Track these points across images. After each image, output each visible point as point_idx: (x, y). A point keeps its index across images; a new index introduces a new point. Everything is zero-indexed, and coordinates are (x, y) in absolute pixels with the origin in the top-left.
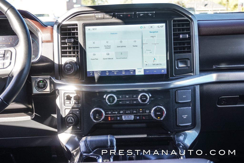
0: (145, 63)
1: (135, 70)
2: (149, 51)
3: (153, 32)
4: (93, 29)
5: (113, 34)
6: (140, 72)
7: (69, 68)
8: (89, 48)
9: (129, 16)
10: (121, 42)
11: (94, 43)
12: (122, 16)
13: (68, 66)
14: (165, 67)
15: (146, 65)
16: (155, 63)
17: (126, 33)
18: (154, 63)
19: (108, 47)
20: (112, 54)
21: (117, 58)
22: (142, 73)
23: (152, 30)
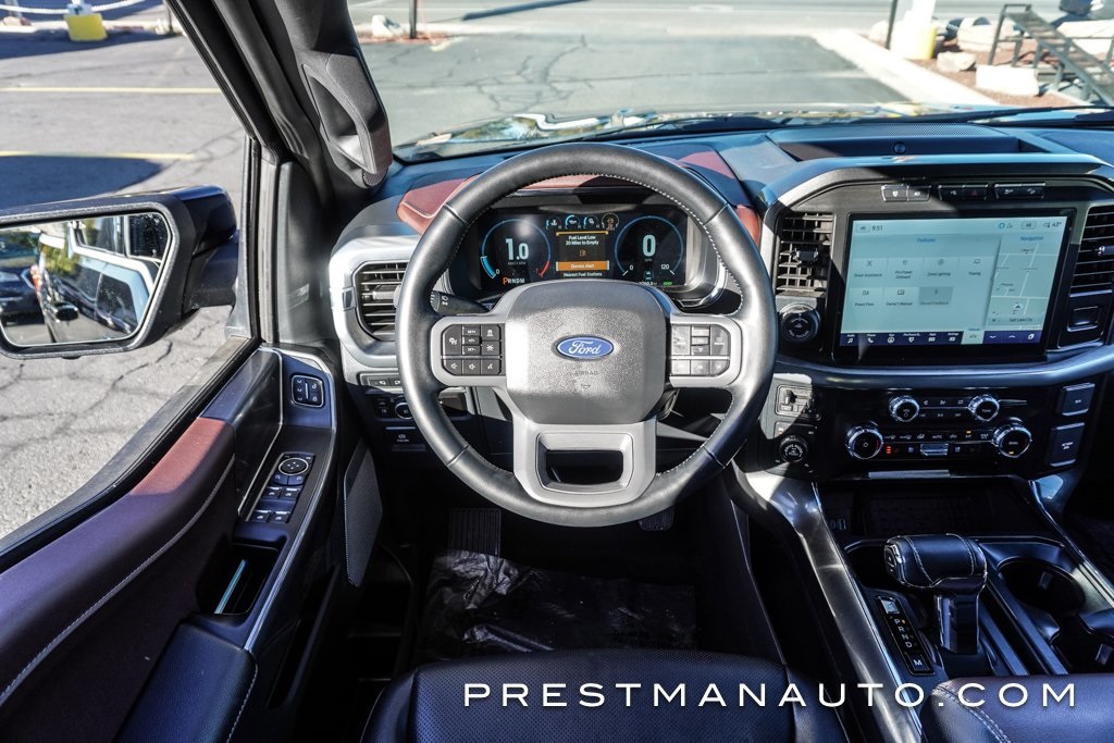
0: (991, 316)
1: (961, 333)
2: (1008, 288)
3: (1031, 239)
4: (874, 228)
5: (925, 240)
6: (974, 337)
7: (799, 326)
8: (856, 275)
9: (975, 193)
10: (941, 262)
11: (870, 263)
12: (954, 193)
13: (797, 322)
14: (1040, 327)
15: (994, 320)
16: (1017, 316)
17: (956, 238)
18: (1013, 317)
19: (903, 275)
20: (912, 292)
21: (923, 303)
22: (979, 340)
23: (1028, 232)
